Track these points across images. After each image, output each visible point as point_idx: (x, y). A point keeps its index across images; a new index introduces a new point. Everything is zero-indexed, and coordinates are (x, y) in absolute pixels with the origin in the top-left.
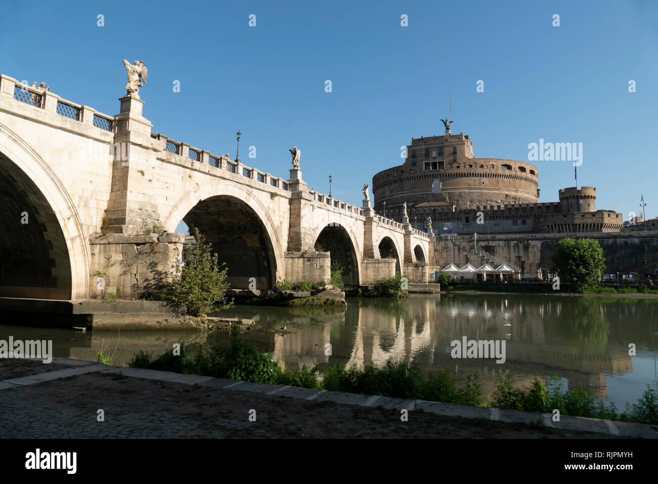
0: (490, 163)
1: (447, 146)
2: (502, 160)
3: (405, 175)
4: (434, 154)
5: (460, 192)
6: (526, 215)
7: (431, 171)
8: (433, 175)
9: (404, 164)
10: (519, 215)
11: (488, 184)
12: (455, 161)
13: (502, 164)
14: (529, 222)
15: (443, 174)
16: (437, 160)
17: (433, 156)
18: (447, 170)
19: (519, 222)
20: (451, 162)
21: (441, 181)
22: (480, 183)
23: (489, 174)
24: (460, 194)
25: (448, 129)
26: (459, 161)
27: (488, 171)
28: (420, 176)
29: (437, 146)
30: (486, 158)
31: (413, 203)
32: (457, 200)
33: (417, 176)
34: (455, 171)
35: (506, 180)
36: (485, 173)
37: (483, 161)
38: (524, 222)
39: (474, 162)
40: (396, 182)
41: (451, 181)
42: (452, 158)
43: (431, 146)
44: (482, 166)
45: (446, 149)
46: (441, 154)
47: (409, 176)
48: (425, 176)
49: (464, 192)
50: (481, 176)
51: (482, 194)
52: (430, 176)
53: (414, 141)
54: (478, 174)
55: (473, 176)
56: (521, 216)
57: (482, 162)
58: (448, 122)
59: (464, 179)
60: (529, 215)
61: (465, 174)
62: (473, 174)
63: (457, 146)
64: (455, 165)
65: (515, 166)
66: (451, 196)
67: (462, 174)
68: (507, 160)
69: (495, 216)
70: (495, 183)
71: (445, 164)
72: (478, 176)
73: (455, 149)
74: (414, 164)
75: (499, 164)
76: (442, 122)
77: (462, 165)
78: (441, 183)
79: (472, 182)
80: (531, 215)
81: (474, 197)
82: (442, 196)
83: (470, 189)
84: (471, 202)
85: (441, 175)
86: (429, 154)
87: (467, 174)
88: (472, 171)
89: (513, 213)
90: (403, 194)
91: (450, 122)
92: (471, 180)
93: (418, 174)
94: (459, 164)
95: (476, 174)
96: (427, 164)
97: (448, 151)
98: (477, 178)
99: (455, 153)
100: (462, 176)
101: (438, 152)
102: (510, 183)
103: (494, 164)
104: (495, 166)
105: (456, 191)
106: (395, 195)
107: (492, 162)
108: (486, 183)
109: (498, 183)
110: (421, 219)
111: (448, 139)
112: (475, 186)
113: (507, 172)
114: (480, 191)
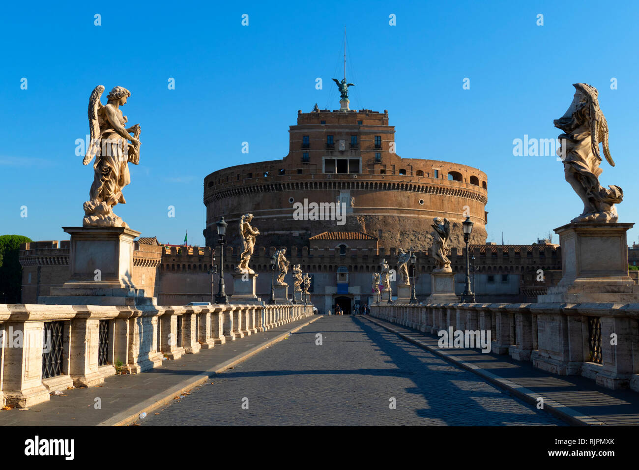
0: (433, 168)
1: (366, 134)
2: (449, 163)
3: (288, 179)
4: (342, 145)
5: (385, 217)
6: (509, 267)
7: (336, 176)
8: (339, 183)
9: (285, 159)
10: (498, 266)
11: (428, 204)
12: (378, 161)
13: (450, 170)
14: (514, 277)
15: (358, 183)
16: (348, 157)
17: (340, 149)
18: (364, 175)
19: (498, 277)
20: (371, 163)
21: (352, 195)
22: (416, 201)
23: (430, 187)
24: (385, 220)
25: (344, 96)
26: (384, 161)
27: (430, 181)
28: (316, 183)
29: (347, 130)
30: (427, 159)
31: (301, 232)
32: (381, 231)
33: (311, 183)
34: (377, 179)
35: (454, 198)
36: (425, 186)
37: (422, 164)
38: (505, 279)
39: (409, 165)
40: (267, 189)
41: (370, 195)
42: (373, 155)
43: (336, 130)
44: (420, 173)
45: (363, 138)
46: (354, 146)
47: (295, 182)
48: (325, 183)
49: (391, 216)
50: (418, 191)
51: (419, 221)
52: (335, 183)
53: (302, 117)
54: (415, 186)
55: (406, 189)
56: (500, 267)
57: (421, 166)
58: (345, 85)
59: (392, 193)
60: (514, 266)
61: (394, 184)
62: (407, 185)
63: (381, 135)
64: (377, 168)
65: (466, 176)
66: (369, 221)
67: (389, 184)
68: (456, 164)
69: (459, 267)
70: (439, 202)
71: (361, 164)
72: (414, 190)
73: (378, 139)
74: (305, 160)
75: (445, 171)
76: (335, 83)
77: (389, 169)
78: (353, 199)
79: (404, 200)
80: (517, 268)
81: (408, 227)
82: (354, 222)
83: (401, 211)
84: (402, 234)
85: (353, 183)
86: (334, 144)
87: (398, 184)
88: (406, 181)
89: (489, 262)
90: (281, 212)
91: (348, 85)
92: (402, 196)
93: (313, 179)
94: (385, 166)
95: (411, 185)
96: (329, 163)
97: (367, 141)
98: (413, 193)
99: (378, 147)
100: (389, 189)
101: (349, 142)
102: (458, 204)
103: (437, 171)
104: (439, 173)
105: (379, 214)
106: (264, 213)
107: (436, 167)
108: (426, 202)
109: (443, 202)
110: (331, 267)
111: (364, 120)
112: (408, 207)
113: (456, 185)
114: (416, 216)
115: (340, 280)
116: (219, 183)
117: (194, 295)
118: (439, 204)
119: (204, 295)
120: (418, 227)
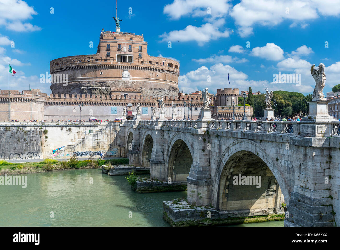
1: (135, 45)
3: (100, 64)
4: (125, 49)
7: (122, 63)
8: (124, 66)
12: (140, 57)
13: (169, 62)
15: (132, 67)
16: (127, 55)
17: (124, 51)
18: (135, 63)
20: (137, 58)
21: (129, 72)
22: (156, 75)
23: (161, 69)
24: (143, 83)
26: (143, 57)
27: (161, 67)
28: (113, 66)
29: (127, 43)
31: (106, 88)
32: (141, 88)
33: (111, 66)
34: (140, 65)
35: (170, 74)
36: (159, 69)
39: (153, 59)
40: (89, 67)
41: (137, 72)
42: (138, 54)
43: (122, 42)
44: (157, 63)
46: (130, 50)
47: (103, 65)
48: (117, 66)
49: (145, 82)
50: (157, 71)
51: (157, 84)
52: (122, 66)
55: (152, 70)
57: (158, 60)
59: (146, 72)
62: (152, 68)
63: (142, 45)
64: (140, 60)
65: (174, 65)
66: (137, 83)
67: (145, 67)
71: (133, 58)
72: (155, 70)
73: (141, 47)
74: (108, 55)
75: (167, 62)
77: (145, 61)
79: (151, 75)
81: (152, 87)
82: (130, 84)
83: (150, 79)
84: (150, 89)
85: (129, 67)
86: (121, 48)
87: (148, 68)
88: (152, 66)
90: (96, 79)
92: (150, 73)
93: (112, 64)
94: (143, 59)
95: (154, 68)
96: (119, 57)
97: (135, 48)
98: (154, 72)
99: (140, 51)
100: (145, 70)
101: (128, 48)
102: (171, 77)
103: (164, 62)
104: (165, 63)
105: (140, 81)
106: (88, 79)
107: (163, 61)
108: (159, 76)
109: (165, 76)
110: (124, 103)
111: (133, 38)
112: (152, 78)
113: (171, 69)
114: (155, 82)
115: (129, 109)
116: (63, 64)
117: (62, 116)
118: (164, 77)
119: (67, 116)
120: (156, 87)
